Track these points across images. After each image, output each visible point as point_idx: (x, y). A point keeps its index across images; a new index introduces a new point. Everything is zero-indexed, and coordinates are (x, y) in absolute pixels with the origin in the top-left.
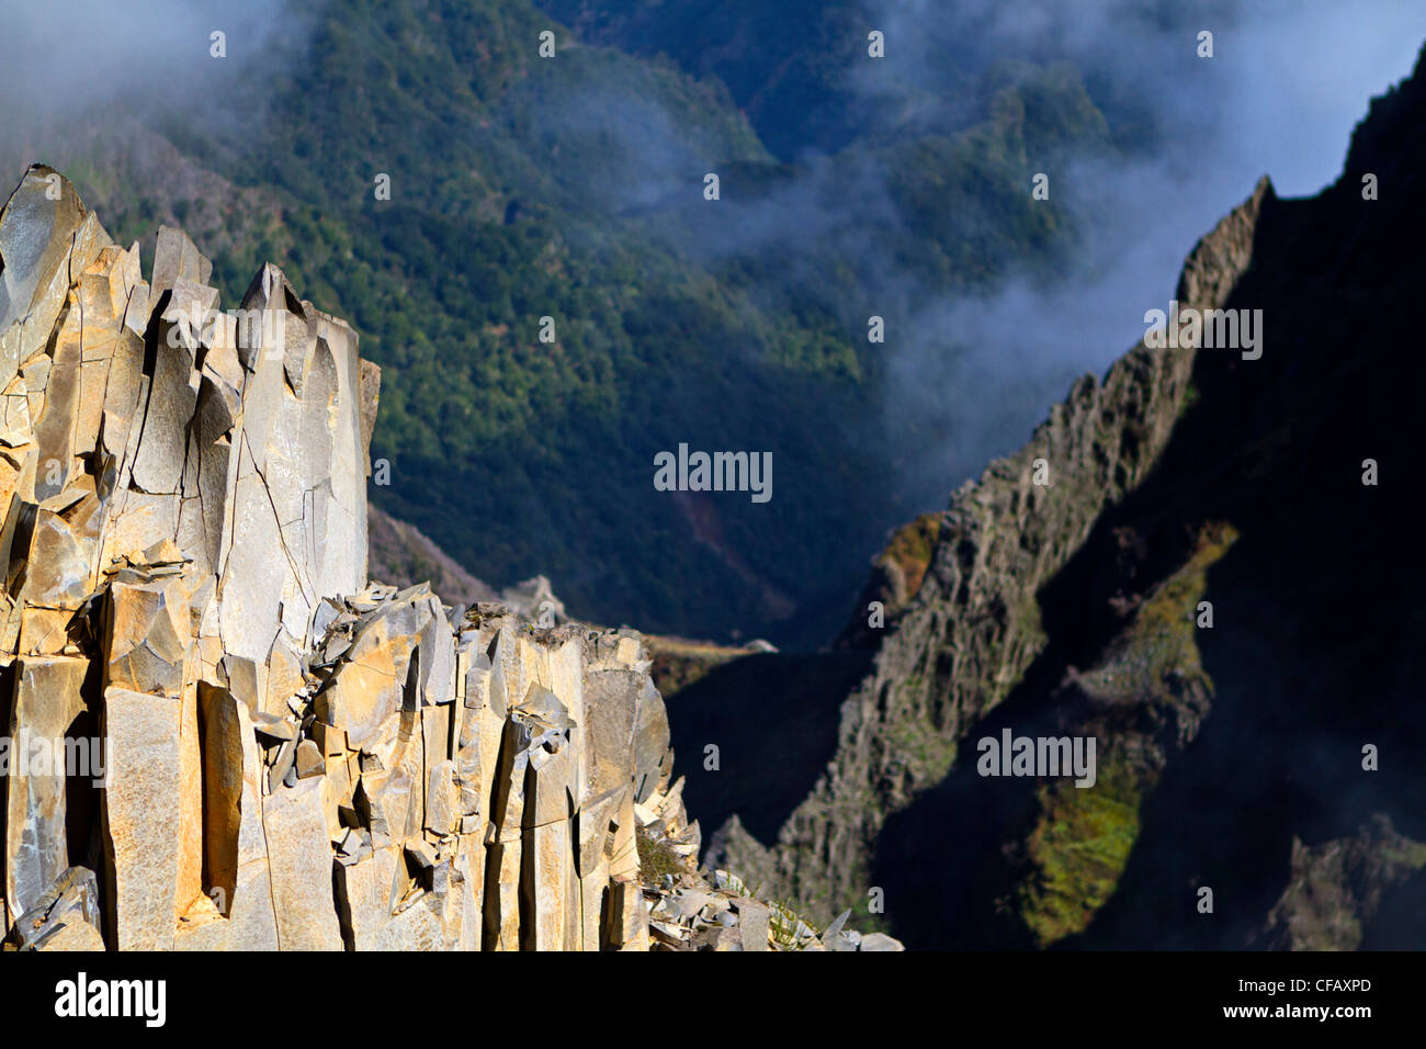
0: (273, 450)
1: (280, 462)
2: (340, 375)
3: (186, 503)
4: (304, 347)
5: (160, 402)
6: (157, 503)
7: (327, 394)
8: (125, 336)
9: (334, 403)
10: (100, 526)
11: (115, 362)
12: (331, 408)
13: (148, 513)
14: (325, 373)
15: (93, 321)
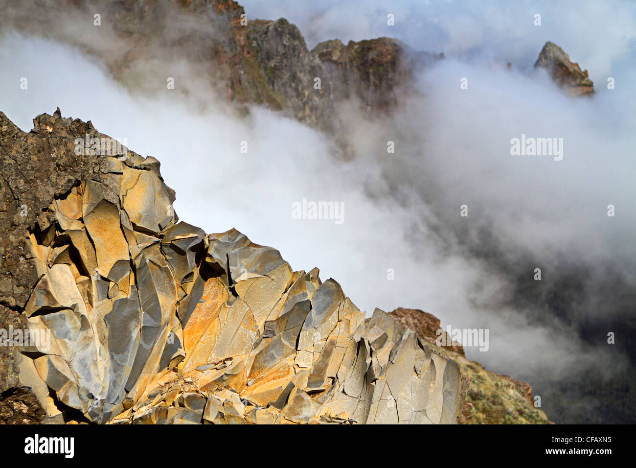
0: (402, 394)
1: (405, 399)
2: (438, 374)
3: (360, 402)
4: (423, 361)
5: (358, 366)
6: (350, 400)
7: (431, 380)
8: (352, 341)
9: (433, 384)
10: (324, 401)
11: (348, 349)
12: (431, 385)
13: (345, 402)
14: (432, 372)
15: (342, 334)
